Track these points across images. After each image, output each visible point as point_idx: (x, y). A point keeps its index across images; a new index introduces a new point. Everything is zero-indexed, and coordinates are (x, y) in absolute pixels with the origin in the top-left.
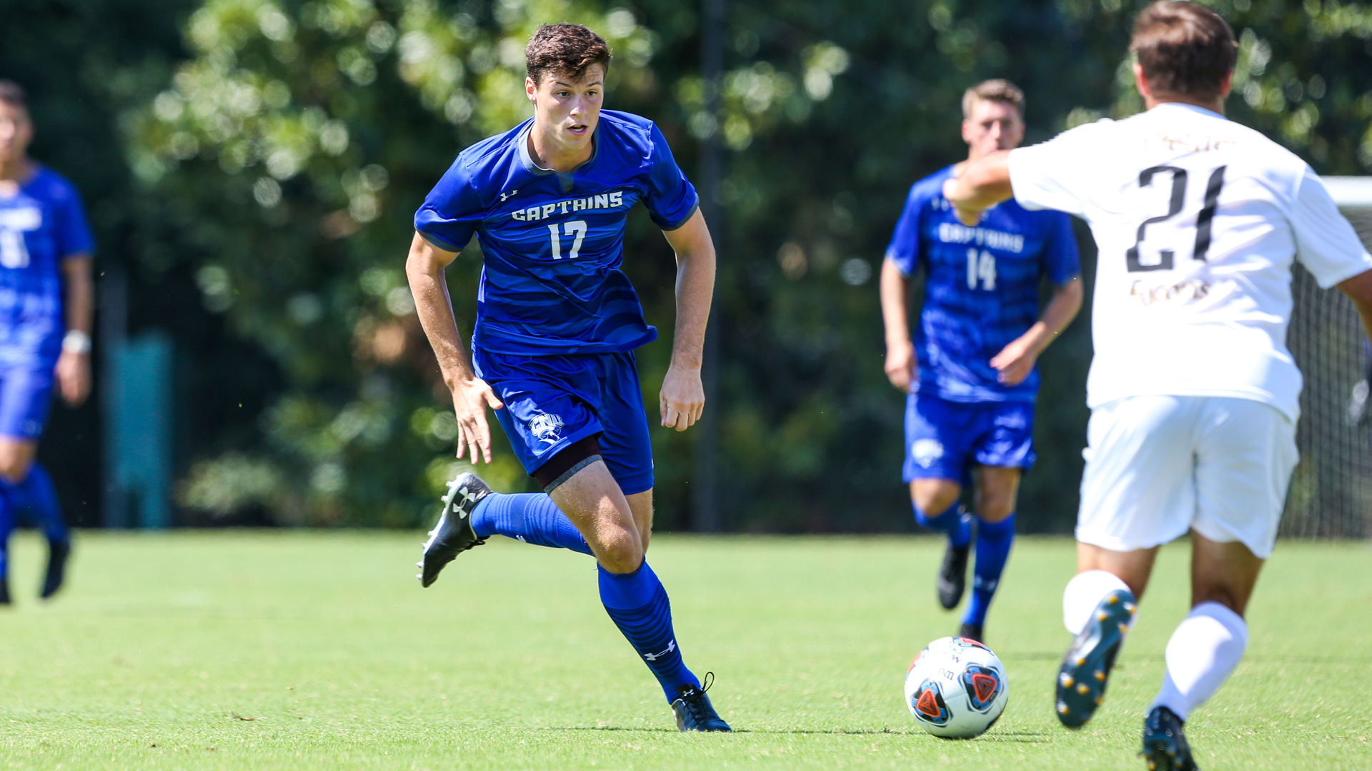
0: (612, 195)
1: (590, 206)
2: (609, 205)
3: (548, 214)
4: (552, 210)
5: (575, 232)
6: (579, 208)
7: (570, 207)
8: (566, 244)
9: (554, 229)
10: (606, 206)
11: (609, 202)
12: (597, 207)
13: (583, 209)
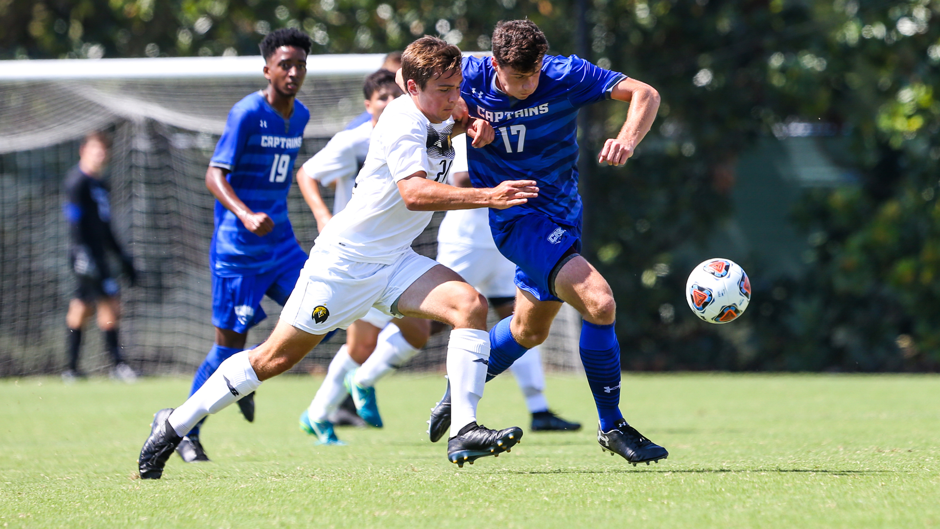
0: (541, 107)
1: (527, 115)
2: (539, 112)
5: (519, 132)
6: (519, 115)
7: (513, 115)
8: (514, 140)
10: (537, 113)
11: (539, 110)
12: (531, 114)
13: (522, 116)
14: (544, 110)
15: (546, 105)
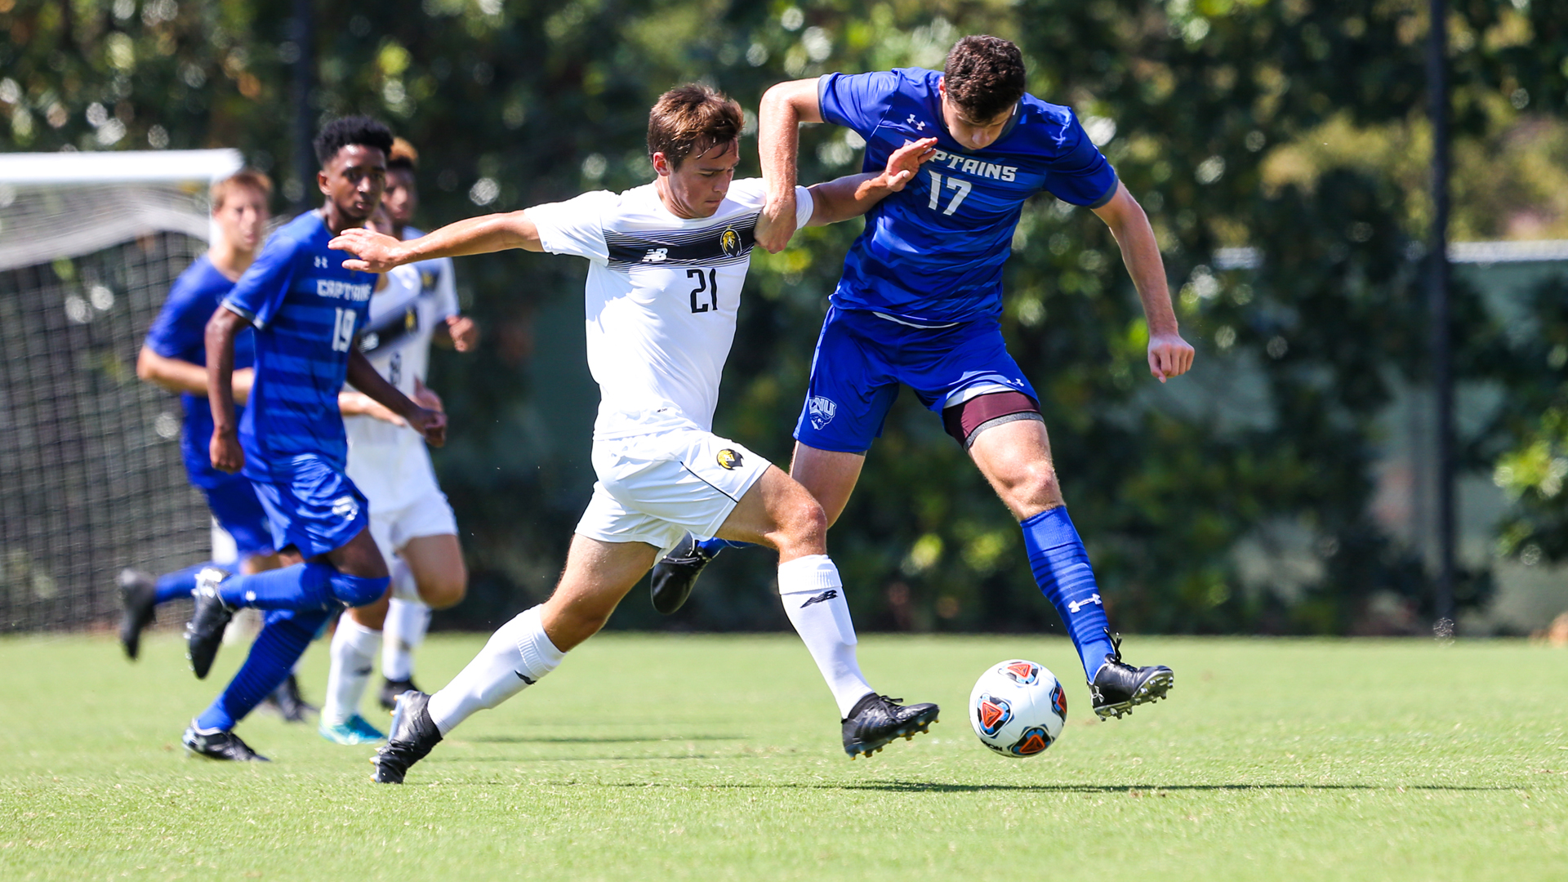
5: (958, 189)
6: (969, 170)
7: (959, 165)
8: (946, 197)
9: (937, 177)
11: (1001, 174)
13: (973, 172)
14: (1008, 177)
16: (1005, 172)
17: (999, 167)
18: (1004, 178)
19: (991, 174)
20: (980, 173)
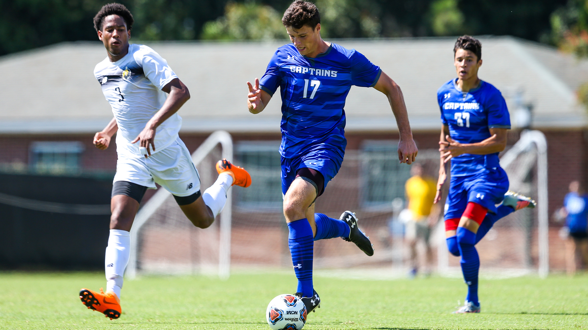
0: (332, 72)
2: (330, 75)
3: (305, 72)
4: (307, 71)
5: (315, 85)
6: (318, 74)
7: (314, 72)
8: (309, 92)
9: (307, 81)
11: (331, 74)
12: (325, 75)
13: (320, 75)
14: (334, 75)
15: (336, 72)
16: (332, 73)
17: (329, 71)
18: (332, 76)
19: (327, 75)
20: (323, 75)
